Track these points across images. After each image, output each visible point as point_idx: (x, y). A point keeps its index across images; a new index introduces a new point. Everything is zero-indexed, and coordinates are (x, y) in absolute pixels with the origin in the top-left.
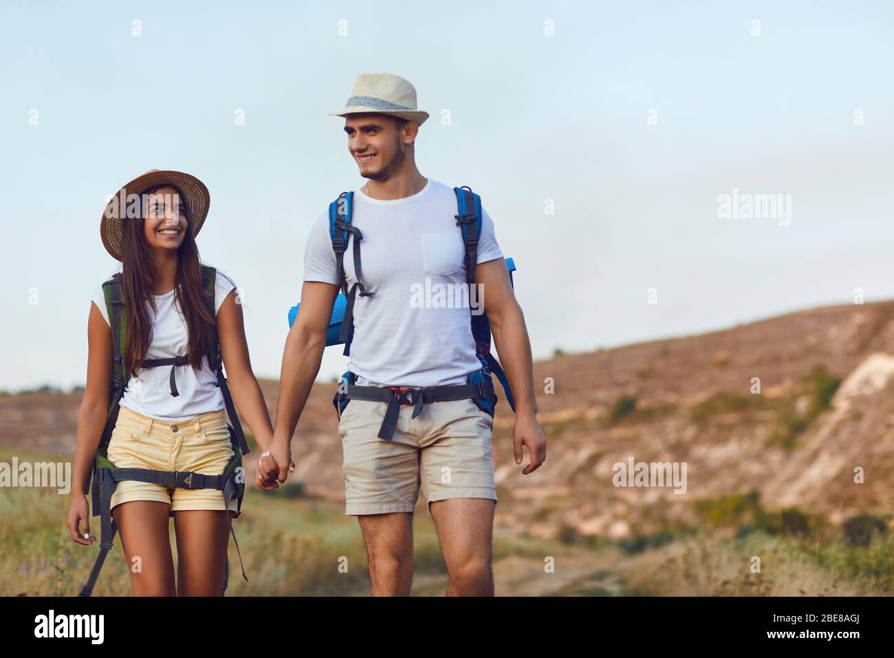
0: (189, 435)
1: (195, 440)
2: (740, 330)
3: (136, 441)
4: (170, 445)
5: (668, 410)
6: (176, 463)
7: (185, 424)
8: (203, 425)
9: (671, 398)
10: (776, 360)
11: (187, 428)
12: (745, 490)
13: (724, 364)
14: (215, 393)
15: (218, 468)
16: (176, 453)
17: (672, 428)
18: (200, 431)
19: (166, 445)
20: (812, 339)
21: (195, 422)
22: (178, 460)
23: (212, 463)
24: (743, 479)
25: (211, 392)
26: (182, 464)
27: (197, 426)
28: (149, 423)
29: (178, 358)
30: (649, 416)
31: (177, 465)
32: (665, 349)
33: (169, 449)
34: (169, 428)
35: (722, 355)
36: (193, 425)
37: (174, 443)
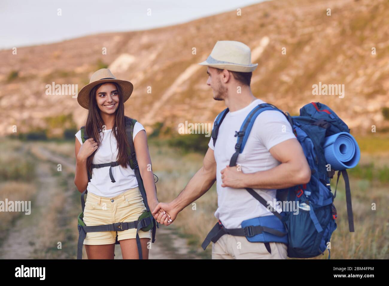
0: (120, 203)
1: (123, 205)
2: (65, 42)
3: (94, 209)
4: (111, 209)
5: (33, 77)
6: (115, 217)
7: (117, 197)
8: (126, 197)
9: (34, 72)
10: (81, 56)
11: (118, 199)
12: (66, 113)
13: (58, 57)
14: (133, 180)
15: (134, 217)
16: (114, 213)
17: (35, 85)
18: (125, 200)
19: (110, 209)
20: (96, 47)
21: (122, 196)
22: (116, 215)
23: (133, 215)
24: (65, 108)
25: (131, 179)
26: (118, 218)
27: (123, 198)
28: (99, 199)
29: (112, 163)
30: (24, 79)
31: (116, 218)
32: (32, 50)
33: (111, 211)
34: (109, 200)
35: (56, 53)
36: (121, 197)
37: (113, 208)
